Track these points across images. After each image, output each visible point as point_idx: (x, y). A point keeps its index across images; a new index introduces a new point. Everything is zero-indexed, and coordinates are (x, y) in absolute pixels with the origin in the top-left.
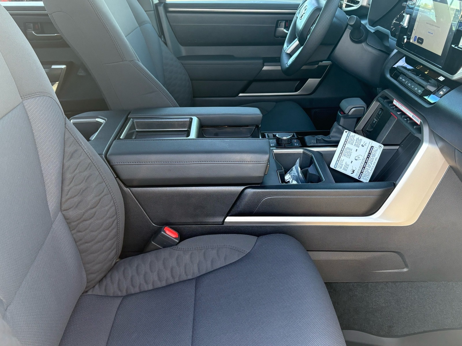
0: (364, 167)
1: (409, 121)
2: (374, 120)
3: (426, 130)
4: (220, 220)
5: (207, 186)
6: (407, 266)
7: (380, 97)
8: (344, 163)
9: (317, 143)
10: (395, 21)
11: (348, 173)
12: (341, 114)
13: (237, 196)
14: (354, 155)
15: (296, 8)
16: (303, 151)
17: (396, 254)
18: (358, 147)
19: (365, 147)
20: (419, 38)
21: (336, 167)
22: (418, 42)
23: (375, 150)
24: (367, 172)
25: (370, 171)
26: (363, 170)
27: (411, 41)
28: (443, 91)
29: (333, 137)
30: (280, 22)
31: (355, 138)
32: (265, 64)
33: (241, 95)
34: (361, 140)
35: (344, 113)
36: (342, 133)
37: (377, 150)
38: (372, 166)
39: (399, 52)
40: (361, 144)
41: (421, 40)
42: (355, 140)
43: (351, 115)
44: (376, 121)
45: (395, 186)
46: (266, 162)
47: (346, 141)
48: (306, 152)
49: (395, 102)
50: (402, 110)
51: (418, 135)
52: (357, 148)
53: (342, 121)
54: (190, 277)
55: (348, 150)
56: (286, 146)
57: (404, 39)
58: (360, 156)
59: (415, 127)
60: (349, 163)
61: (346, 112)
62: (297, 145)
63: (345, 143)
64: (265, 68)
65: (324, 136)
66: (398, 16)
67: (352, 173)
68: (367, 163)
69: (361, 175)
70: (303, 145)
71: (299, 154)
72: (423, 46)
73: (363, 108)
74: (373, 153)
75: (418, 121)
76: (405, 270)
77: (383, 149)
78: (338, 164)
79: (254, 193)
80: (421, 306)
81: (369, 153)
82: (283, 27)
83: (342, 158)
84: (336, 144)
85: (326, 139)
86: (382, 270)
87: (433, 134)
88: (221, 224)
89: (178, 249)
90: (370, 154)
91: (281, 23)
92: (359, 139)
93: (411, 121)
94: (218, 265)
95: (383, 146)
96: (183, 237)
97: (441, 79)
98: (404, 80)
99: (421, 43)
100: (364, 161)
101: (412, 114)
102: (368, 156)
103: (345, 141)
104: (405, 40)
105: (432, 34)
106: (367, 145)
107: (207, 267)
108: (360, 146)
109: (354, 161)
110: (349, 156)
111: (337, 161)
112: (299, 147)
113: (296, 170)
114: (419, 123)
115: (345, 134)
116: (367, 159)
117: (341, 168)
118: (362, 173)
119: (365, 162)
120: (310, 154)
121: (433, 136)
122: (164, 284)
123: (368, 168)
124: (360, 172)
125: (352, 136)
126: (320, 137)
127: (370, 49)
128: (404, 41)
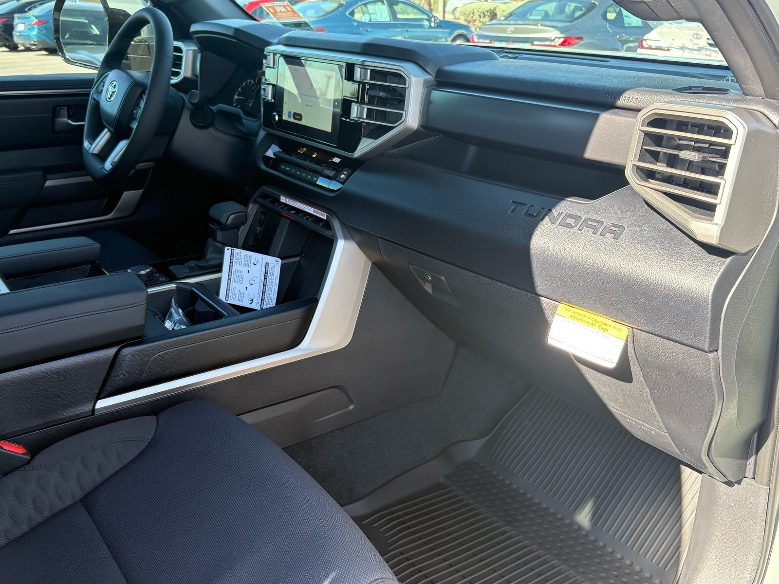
0: (264, 293)
1: (310, 219)
2: (257, 229)
3: (336, 225)
4: (88, 408)
5: (58, 360)
6: (352, 402)
7: (258, 196)
8: (237, 292)
9: (190, 272)
10: (236, 97)
11: (246, 304)
12: (216, 226)
13: (109, 364)
14: (247, 277)
15: (90, 86)
16: (175, 286)
17: (336, 390)
18: (249, 266)
19: (259, 265)
20: (295, 114)
21: (227, 299)
22: (294, 118)
23: (271, 267)
24: (269, 298)
25: (272, 296)
26: (263, 296)
27: (285, 117)
28: (344, 174)
29: (212, 259)
30: (60, 109)
31: (242, 256)
32: (48, 176)
33: (12, 232)
34: (250, 256)
35: (222, 224)
36: (222, 253)
37: (274, 267)
38: (273, 288)
39: (268, 135)
40: (252, 262)
41: (298, 116)
42: (243, 258)
43: (231, 225)
44: (260, 229)
45: (316, 301)
46: (144, 302)
47: (232, 261)
48: (181, 286)
49: (283, 199)
50: (296, 207)
51: (327, 233)
52: (248, 269)
53: (219, 235)
54: (69, 502)
55: (238, 274)
56: (148, 284)
57: (274, 116)
58: (255, 279)
59: (321, 224)
60: (243, 290)
61: (223, 221)
62: (163, 280)
63: (231, 265)
64: (48, 183)
65: (197, 262)
66: (240, 89)
67: (251, 304)
68: (266, 286)
69: (262, 304)
70: (172, 278)
71: (170, 291)
72: (304, 122)
73: (243, 213)
74: (271, 272)
75: (323, 216)
76: (351, 407)
77: (282, 265)
78: (230, 294)
79: (136, 351)
80: (378, 450)
81: (265, 273)
82: (66, 117)
83: (233, 285)
84: (218, 268)
85: (202, 263)
86: (324, 417)
87: (346, 228)
88: (91, 414)
89: (35, 466)
90: (267, 273)
91: (61, 111)
92: (248, 256)
93: (313, 218)
94: (110, 469)
95: (279, 260)
96: (34, 450)
97: (337, 160)
98: (289, 169)
99: (300, 119)
100: (262, 284)
101: (313, 209)
102: (265, 276)
103: (230, 262)
104: (277, 118)
105: (312, 106)
106: (260, 261)
107: (92, 478)
108: (252, 265)
109: (249, 287)
110: (241, 280)
111: (227, 290)
112: (167, 282)
113: (177, 313)
114: (325, 218)
115: (227, 251)
116: (265, 281)
117: (234, 299)
118: (264, 300)
119: (264, 285)
120: (189, 288)
121: (346, 231)
122: (25, 528)
123: (269, 292)
124: (260, 299)
125: (238, 254)
126: (192, 263)
127: (221, 136)
128: (275, 119)
